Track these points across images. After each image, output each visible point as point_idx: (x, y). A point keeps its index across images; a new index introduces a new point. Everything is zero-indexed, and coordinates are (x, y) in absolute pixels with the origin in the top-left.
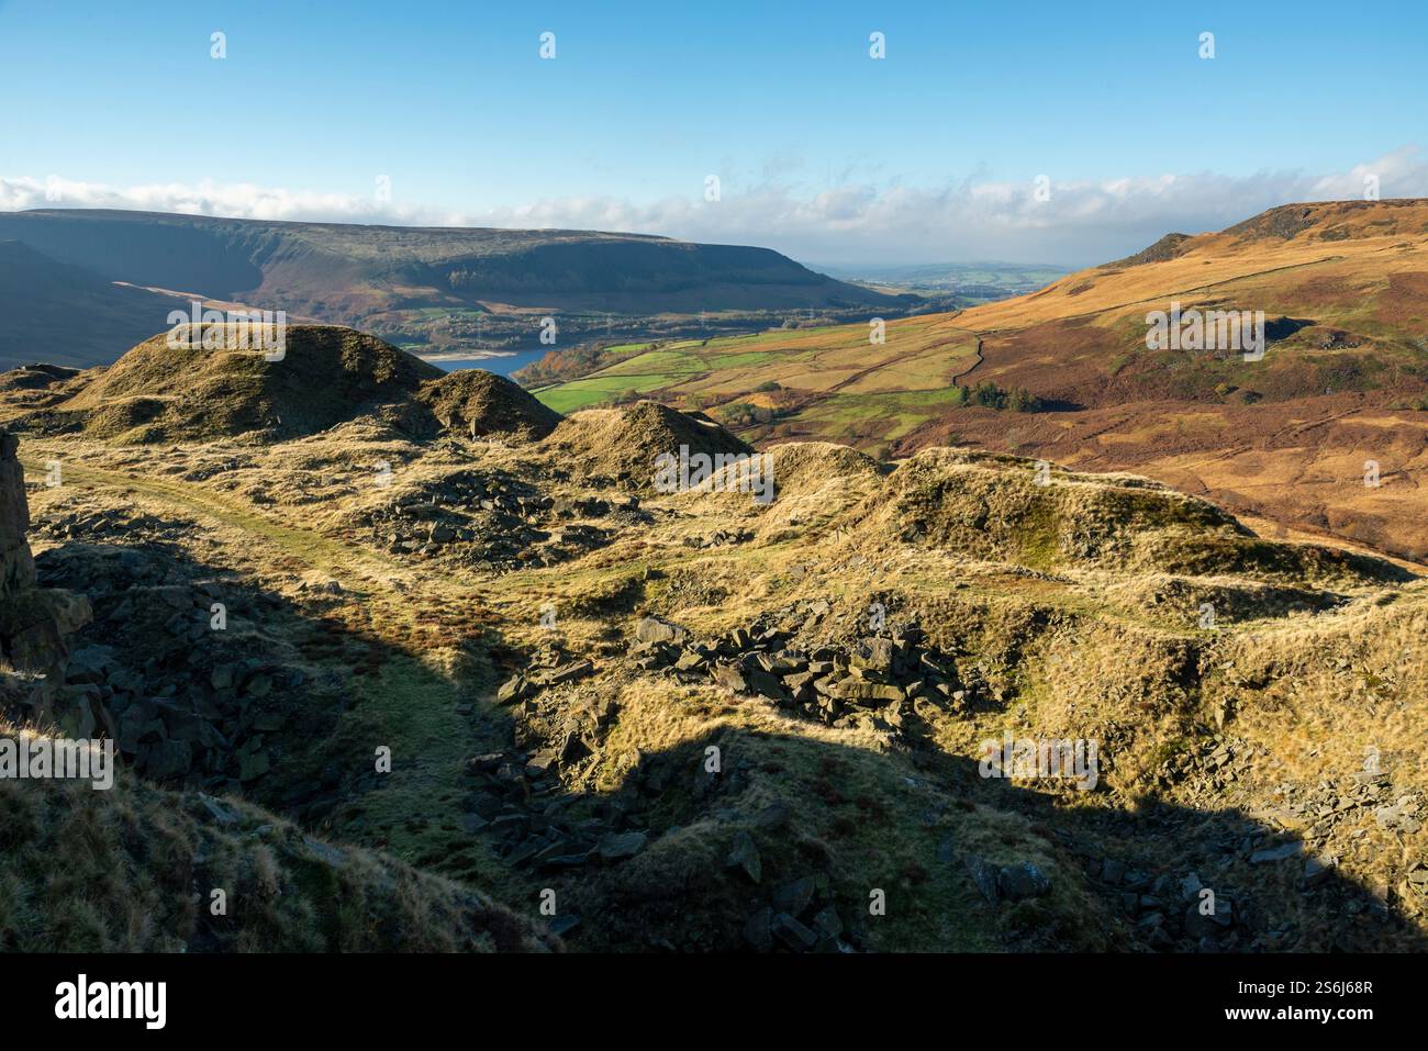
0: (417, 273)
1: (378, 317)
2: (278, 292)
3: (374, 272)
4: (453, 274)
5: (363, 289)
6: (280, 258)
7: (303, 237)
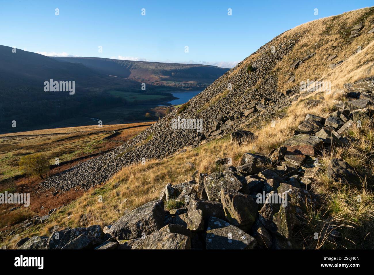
0: (164, 73)
1: (157, 82)
2: (133, 76)
3: (154, 72)
4: (173, 73)
5: (153, 76)
6: (133, 69)
7: (138, 64)
